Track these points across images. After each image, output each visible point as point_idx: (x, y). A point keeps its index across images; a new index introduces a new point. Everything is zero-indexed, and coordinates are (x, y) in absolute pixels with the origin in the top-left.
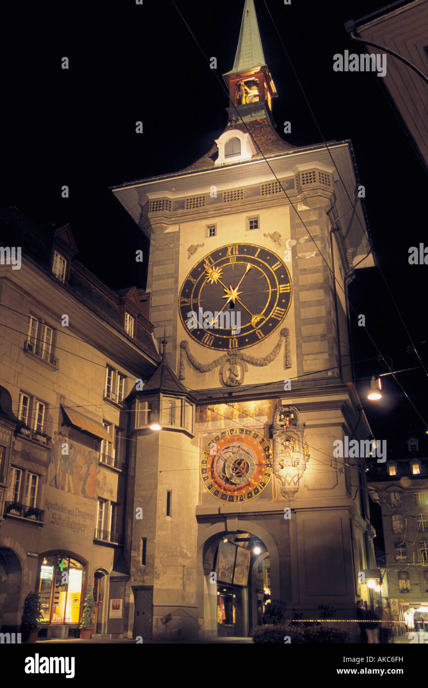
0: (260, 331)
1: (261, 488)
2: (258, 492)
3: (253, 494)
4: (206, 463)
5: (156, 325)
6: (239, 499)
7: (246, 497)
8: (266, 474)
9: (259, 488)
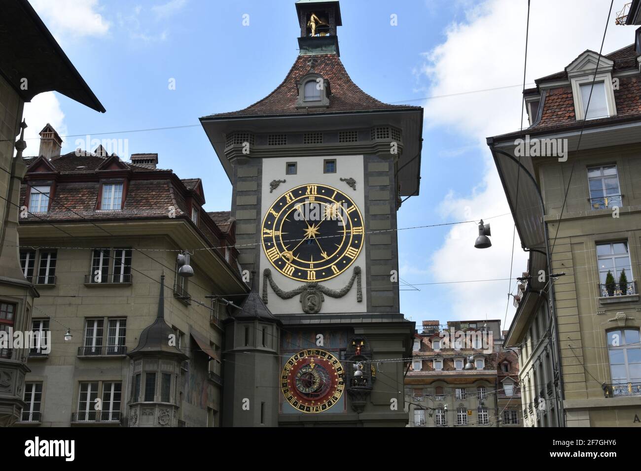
0: (335, 267)
1: (334, 401)
2: (331, 404)
3: (327, 405)
4: (286, 378)
5: (241, 252)
6: (315, 409)
7: (321, 408)
8: (338, 390)
9: (332, 401)
